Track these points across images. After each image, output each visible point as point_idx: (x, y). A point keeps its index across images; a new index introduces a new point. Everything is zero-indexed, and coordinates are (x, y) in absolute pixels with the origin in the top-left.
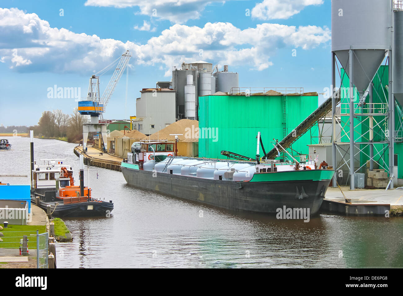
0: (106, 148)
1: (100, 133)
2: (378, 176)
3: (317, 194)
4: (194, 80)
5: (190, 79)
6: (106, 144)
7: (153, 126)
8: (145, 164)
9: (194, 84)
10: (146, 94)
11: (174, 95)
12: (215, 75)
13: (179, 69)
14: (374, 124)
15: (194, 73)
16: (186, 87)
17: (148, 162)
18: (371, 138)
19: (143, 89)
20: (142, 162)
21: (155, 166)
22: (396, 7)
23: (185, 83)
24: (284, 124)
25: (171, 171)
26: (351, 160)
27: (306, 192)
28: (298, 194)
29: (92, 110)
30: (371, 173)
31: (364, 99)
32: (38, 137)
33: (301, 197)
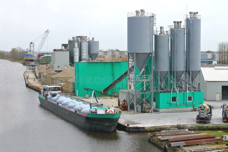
0: (37, 76)
1: (35, 69)
2: (147, 107)
3: (113, 124)
4: (78, 45)
5: (76, 45)
6: (37, 74)
7: (59, 67)
8: (48, 97)
9: (78, 47)
10: (56, 52)
11: (68, 52)
12: (88, 42)
13: (71, 40)
14: (146, 84)
15: (78, 41)
16: (74, 49)
17: (49, 96)
18: (145, 89)
19: (54, 50)
20: (47, 95)
21: (52, 99)
22: (155, 33)
23: (74, 47)
24: (113, 75)
25: (58, 104)
26: (135, 100)
27: (109, 123)
28: (105, 123)
29: (31, 59)
30: (144, 105)
31: (141, 73)
32: (9, 60)
33: (107, 125)
